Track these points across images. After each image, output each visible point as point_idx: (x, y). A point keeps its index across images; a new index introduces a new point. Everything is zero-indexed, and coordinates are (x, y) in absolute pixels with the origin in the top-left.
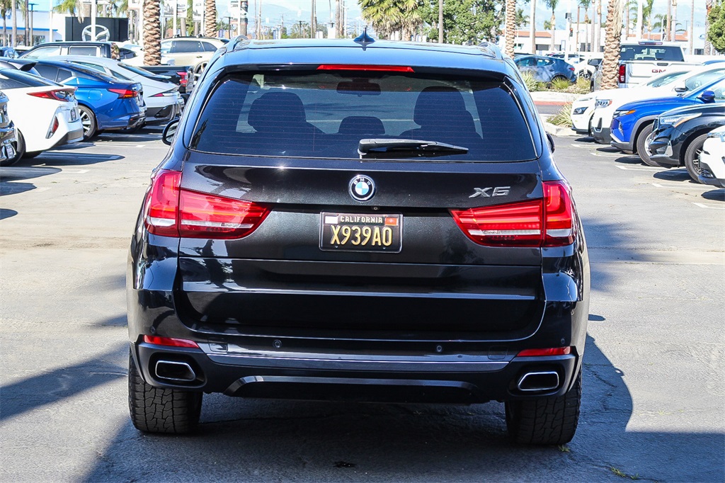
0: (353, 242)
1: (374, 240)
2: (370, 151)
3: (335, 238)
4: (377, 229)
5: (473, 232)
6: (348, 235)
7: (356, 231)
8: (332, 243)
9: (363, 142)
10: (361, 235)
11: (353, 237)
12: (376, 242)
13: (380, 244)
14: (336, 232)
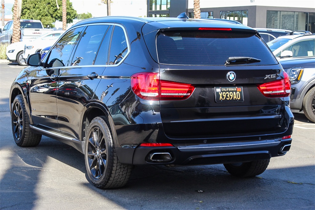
0: (227, 98)
1: (234, 97)
2: (231, 62)
3: (221, 97)
4: (234, 93)
5: (265, 93)
6: (225, 96)
7: (228, 94)
8: (220, 99)
9: (230, 58)
10: (230, 96)
11: (227, 97)
12: (235, 98)
13: (236, 99)
14: (221, 95)
